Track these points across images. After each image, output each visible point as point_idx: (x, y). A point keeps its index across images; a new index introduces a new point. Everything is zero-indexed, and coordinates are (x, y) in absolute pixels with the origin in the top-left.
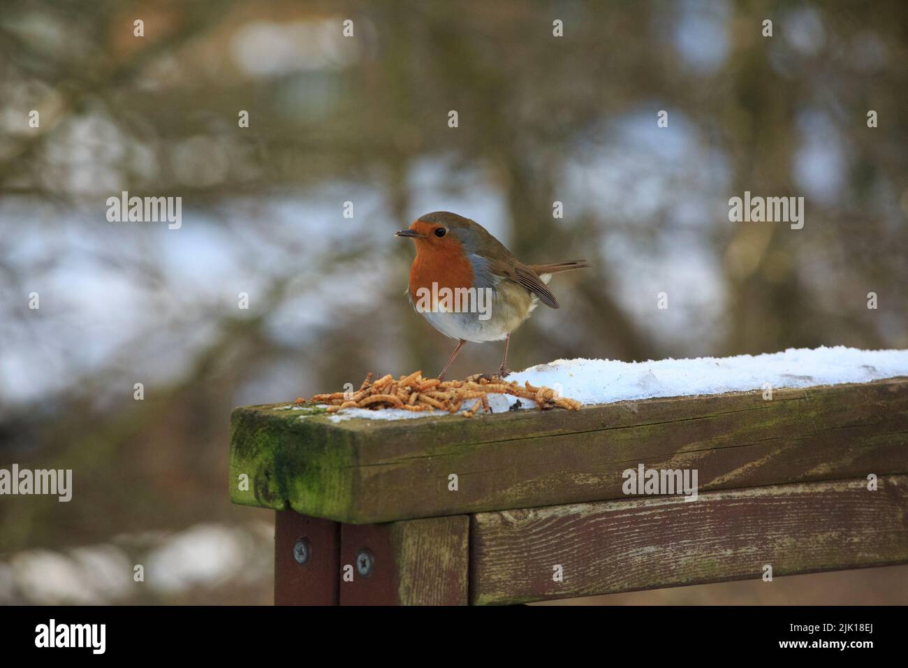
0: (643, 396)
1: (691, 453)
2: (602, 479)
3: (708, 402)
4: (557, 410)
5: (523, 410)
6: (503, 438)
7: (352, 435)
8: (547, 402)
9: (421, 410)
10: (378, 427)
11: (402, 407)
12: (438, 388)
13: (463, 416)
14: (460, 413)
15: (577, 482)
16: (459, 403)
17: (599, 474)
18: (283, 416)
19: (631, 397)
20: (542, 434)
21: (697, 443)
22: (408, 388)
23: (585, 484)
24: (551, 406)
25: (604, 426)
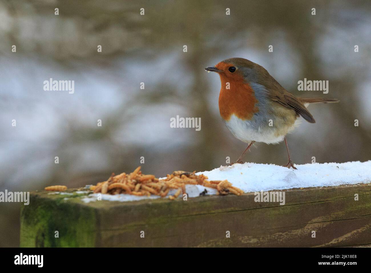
0: (287, 187)
1: (316, 224)
2: (259, 240)
3: (328, 191)
4: (231, 196)
5: (208, 195)
6: (195, 213)
7: (96, 211)
8: (224, 190)
9: (142, 195)
10: (113, 206)
11: (130, 193)
12: (153, 181)
13: (169, 199)
14: (167, 197)
15: (243, 241)
16: (167, 191)
17: (258, 236)
18: (54, 198)
19: (279, 188)
20: (220, 210)
21: (321, 217)
22: (134, 181)
23: (248, 243)
24: (227, 193)
25: (261, 206)
